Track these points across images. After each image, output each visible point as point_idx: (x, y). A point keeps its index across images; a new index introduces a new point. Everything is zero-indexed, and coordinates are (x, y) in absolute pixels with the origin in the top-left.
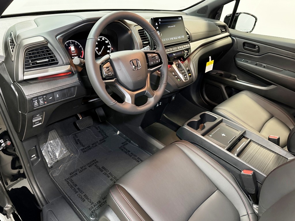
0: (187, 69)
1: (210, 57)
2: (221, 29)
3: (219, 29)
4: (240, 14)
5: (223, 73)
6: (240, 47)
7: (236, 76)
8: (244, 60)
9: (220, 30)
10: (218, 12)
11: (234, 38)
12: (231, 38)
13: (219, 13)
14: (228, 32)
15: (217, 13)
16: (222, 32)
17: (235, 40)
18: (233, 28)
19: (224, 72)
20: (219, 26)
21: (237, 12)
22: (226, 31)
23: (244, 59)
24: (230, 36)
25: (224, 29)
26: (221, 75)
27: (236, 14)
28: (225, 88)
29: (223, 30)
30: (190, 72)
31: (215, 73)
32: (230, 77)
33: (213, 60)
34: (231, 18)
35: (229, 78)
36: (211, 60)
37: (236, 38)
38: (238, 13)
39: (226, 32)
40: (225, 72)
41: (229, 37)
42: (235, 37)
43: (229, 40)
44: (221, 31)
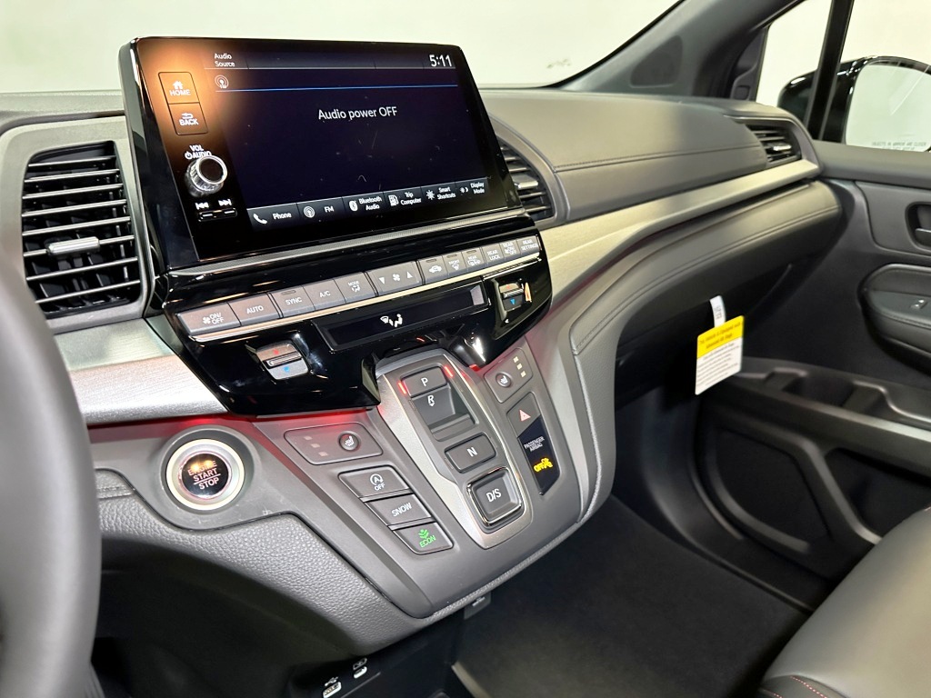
0: (524, 416)
1: (717, 303)
2: (765, 143)
3: (757, 141)
4: (861, 63)
5: (802, 373)
6: (893, 233)
7: (882, 390)
8: (923, 306)
9: (762, 149)
10: (742, 63)
11: (848, 187)
12: (831, 186)
13: (744, 70)
14: (809, 159)
15: (734, 72)
16: (778, 157)
17: (859, 198)
18: (836, 135)
19: (812, 367)
20: (753, 128)
21: (845, 58)
22: (795, 154)
23: (922, 295)
24: (821, 176)
25: (785, 142)
26: (795, 386)
27: (838, 68)
28: (829, 458)
29: (777, 148)
30: (546, 443)
31: (762, 376)
32: (844, 396)
33: (740, 320)
34: (811, 94)
35: (841, 404)
36: (729, 317)
37: (861, 185)
38: (848, 65)
39: (800, 158)
40: (818, 369)
41: (817, 184)
42: (854, 181)
43: (818, 200)
44: (770, 151)
